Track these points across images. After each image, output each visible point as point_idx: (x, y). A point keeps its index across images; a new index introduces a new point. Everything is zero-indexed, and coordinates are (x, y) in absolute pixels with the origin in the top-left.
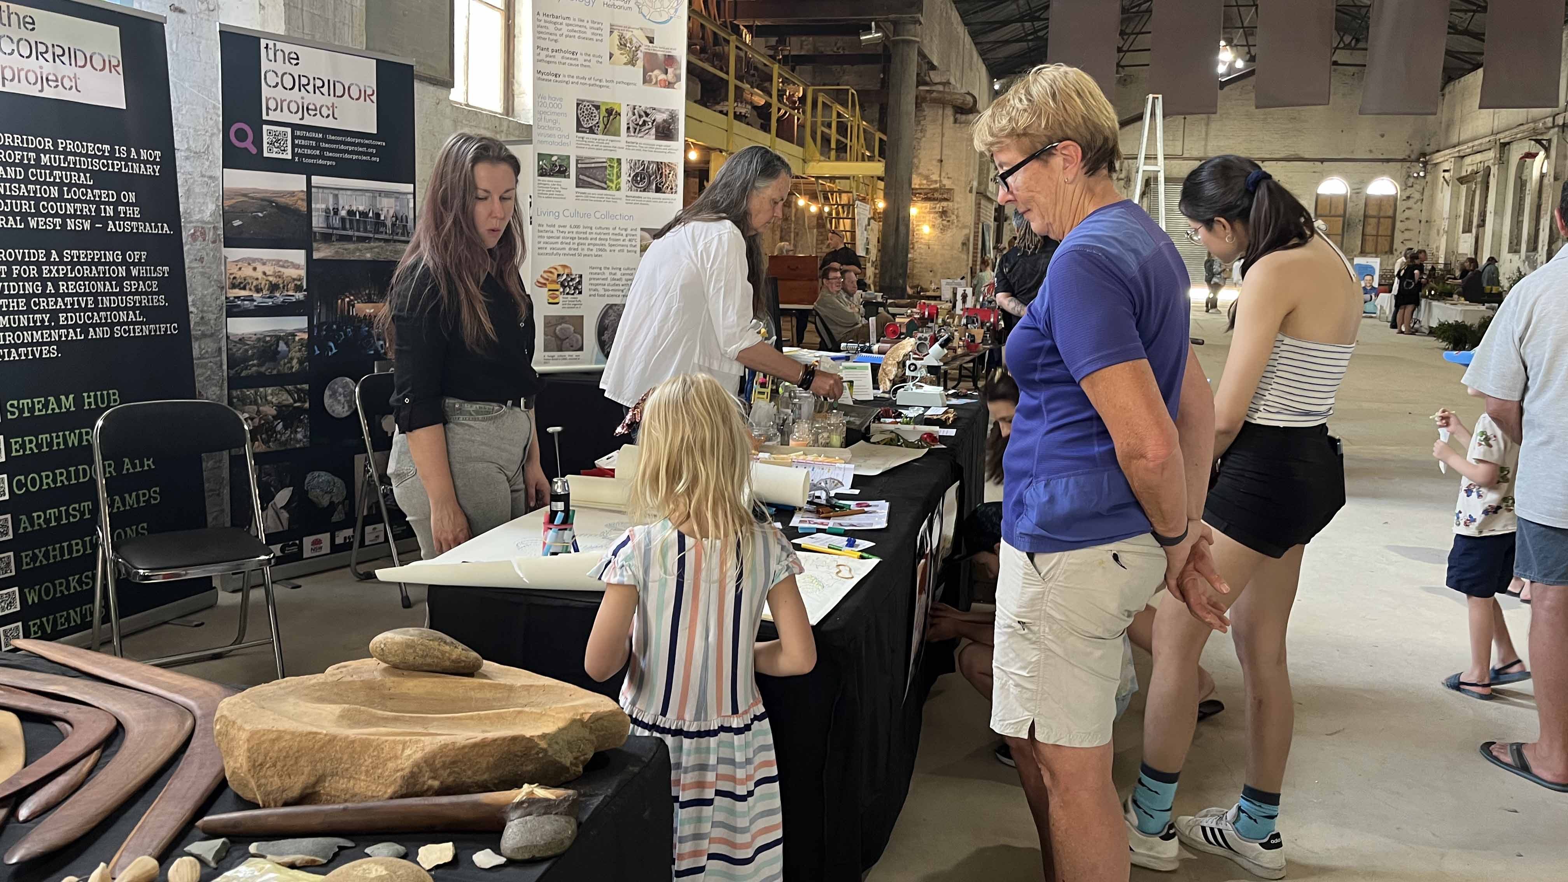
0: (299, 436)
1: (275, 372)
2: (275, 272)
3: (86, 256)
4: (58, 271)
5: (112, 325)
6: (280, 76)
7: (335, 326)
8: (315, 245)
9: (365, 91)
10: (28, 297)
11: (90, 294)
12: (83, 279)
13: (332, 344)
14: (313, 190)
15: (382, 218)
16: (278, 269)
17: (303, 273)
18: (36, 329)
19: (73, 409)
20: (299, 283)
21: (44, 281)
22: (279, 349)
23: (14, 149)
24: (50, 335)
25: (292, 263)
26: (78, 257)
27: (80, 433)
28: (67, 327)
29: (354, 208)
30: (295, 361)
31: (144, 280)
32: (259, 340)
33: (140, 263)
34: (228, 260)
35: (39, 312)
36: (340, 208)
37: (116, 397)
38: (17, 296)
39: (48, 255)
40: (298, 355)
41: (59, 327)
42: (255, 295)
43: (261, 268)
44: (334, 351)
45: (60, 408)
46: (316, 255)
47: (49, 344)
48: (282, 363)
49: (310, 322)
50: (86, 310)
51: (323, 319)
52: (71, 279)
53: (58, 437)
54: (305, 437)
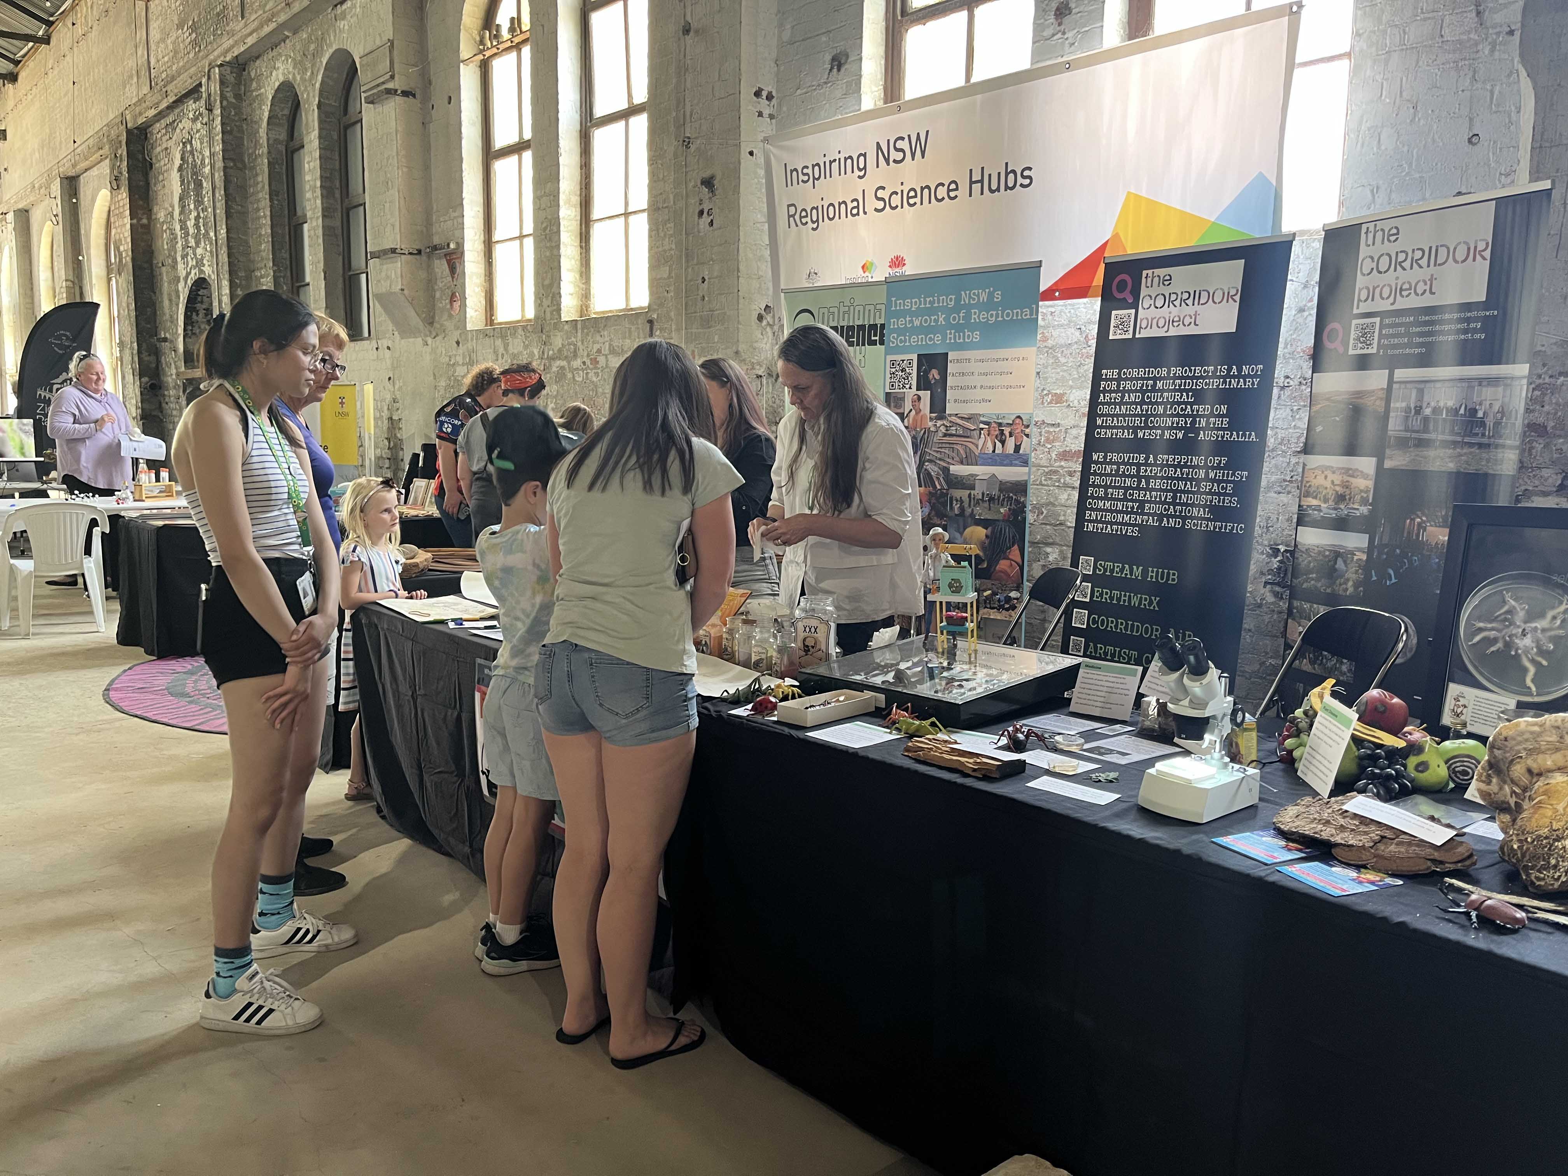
0: (1344, 668)
1: (1329, 591)
2: (1342, 481)
3: (1174, 460)
4: (1151, 471)
5: (1184, 518)
6: (1376, 260)
7: (1398, 551)
8: (1388, 452)
9: (1476, 248)
10: (1126, 489)
11: (1171, 491)
12: (1167, 478)
13: (1391, 572)
14: (1395, 386)
15: (1480, 414)
16: (1346, 478)
17: (1370, 484)
18: (1127, 513)
19: (1140, 578)
20: (1365, 495)
21: (1139, 479)
22: (1337, 566)
23: (1137, 379)
24: (1136, 519)
25: (1362, 472)
26: (1167, 461)
27: (1141, 598)
28: (1148, 514)
29: (1442, 404)
30: (1350, 583)
31: (1219, 482)
32: (1319, 553)
33: (1218, 467)
34: (1307, 467)
35: (1132, 501)
36: (1424, 405)
37: (1175, 577)
38: (1119, 488)
39: (1147, 459)
40: (1354, 576)
41: (1143, 514)
42: (1323, 505)
43: (1331, 477)
44: (1394, 581)
45: (1131, 574)
46: (1388, 464)
47: (1134, 525)
48: (1338, 582)
49: (1371, 541)
50: (1165, 502)
51: (1386, 540)
52: (1159, 478)
53: (1125, 596)
54: (1350, 670)
